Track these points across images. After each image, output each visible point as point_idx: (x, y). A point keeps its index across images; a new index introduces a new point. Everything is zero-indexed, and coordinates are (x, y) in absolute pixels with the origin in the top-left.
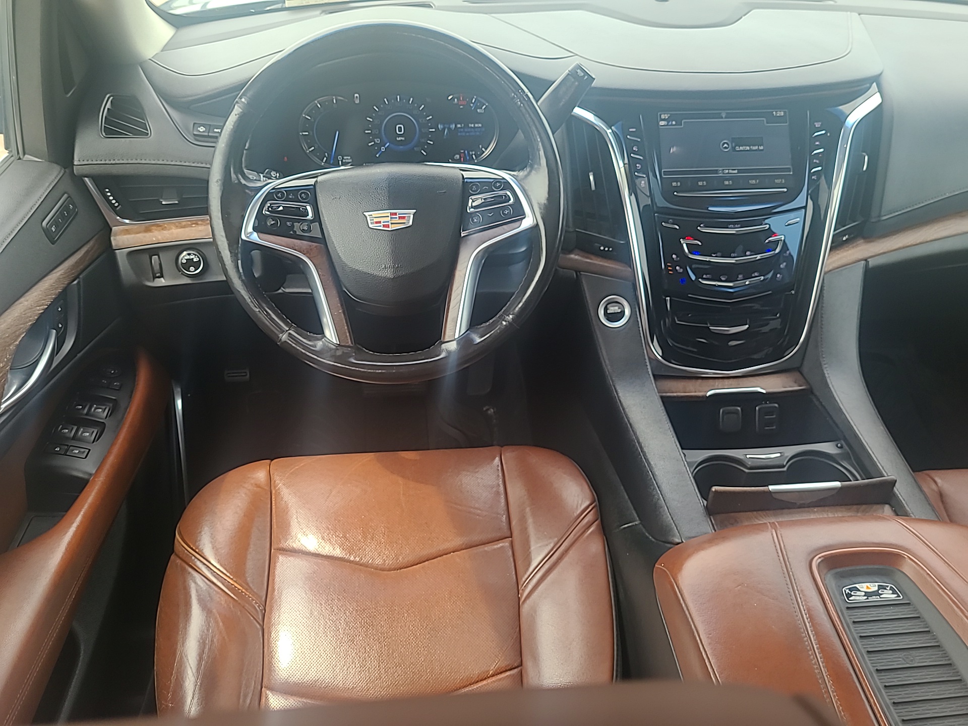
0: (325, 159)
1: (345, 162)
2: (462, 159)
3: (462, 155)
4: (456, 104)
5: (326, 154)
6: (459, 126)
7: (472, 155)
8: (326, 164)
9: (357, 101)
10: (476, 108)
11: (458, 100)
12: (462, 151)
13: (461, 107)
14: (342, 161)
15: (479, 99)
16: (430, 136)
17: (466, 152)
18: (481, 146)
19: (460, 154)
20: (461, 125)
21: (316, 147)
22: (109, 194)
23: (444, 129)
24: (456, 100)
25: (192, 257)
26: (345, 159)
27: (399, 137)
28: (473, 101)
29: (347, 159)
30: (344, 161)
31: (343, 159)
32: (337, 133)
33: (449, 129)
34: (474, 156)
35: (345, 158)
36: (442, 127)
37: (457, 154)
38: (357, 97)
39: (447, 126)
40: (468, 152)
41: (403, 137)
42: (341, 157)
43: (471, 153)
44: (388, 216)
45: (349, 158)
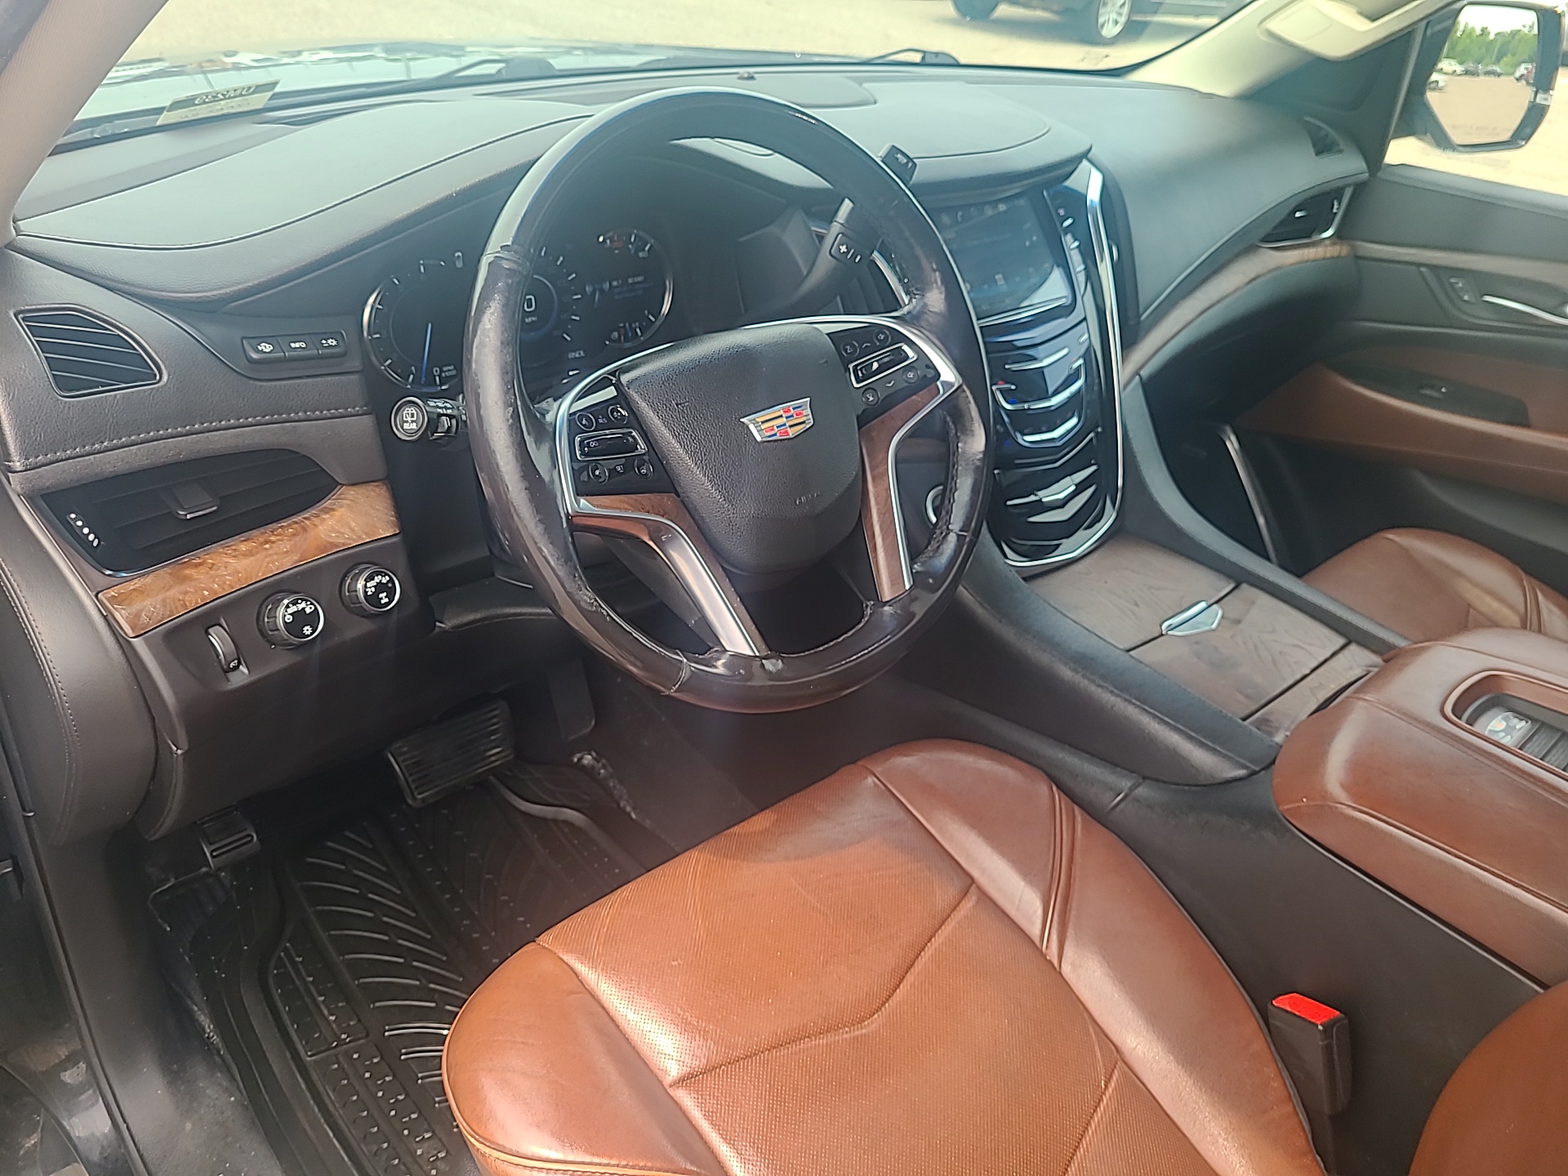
0: (411, 377)
1: (446, 377)
2: (622, 337)
3: (622, 331)
4: (609, 248)
5: (413, 368)
6: (615, 283)
7: (636, 328)
8: (414, 386)
9: (459, 264)
10: (637, 252)
11: (611, 241)
12: (622, 325)
13: (617, 252)
14: (440, 376)
15: (641, 233)
16: (574, 308)
17: (627, 325)
18: (646, 312)
19: (617, 329)
20: (618, 282)
21: (394, 359)
22: (80, 523)
23: (593, 293)
24: (608, 241)
25: (300, 607)
26: (445, 372)
27: (528, 318)
28: (632, 240)
29: (449, 370)
30: (443, 375)
31: (441, 371)
32: (430, 326)
33: (602, 291)
34: (638, 330)
35: (445, 369)
36: (591, 289)
37: (615, 331)
38: (459, 256)
39: (597, 286)
40: (630, 325)
41: (534, 316)
42: (438, 369)
43: (633, 325)
44: (781, 416)
45: (451, 368)
